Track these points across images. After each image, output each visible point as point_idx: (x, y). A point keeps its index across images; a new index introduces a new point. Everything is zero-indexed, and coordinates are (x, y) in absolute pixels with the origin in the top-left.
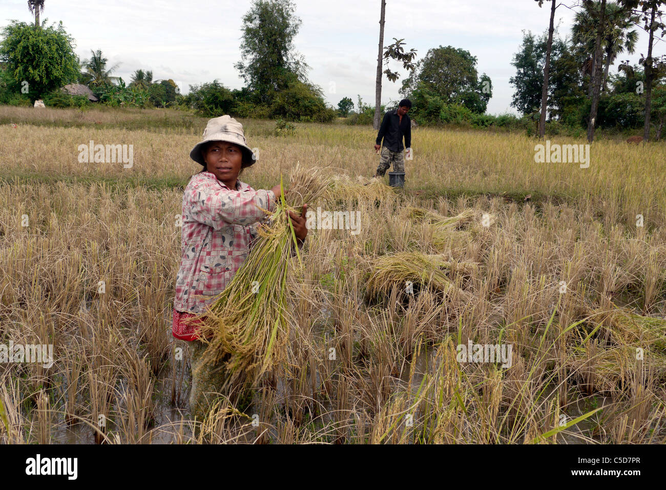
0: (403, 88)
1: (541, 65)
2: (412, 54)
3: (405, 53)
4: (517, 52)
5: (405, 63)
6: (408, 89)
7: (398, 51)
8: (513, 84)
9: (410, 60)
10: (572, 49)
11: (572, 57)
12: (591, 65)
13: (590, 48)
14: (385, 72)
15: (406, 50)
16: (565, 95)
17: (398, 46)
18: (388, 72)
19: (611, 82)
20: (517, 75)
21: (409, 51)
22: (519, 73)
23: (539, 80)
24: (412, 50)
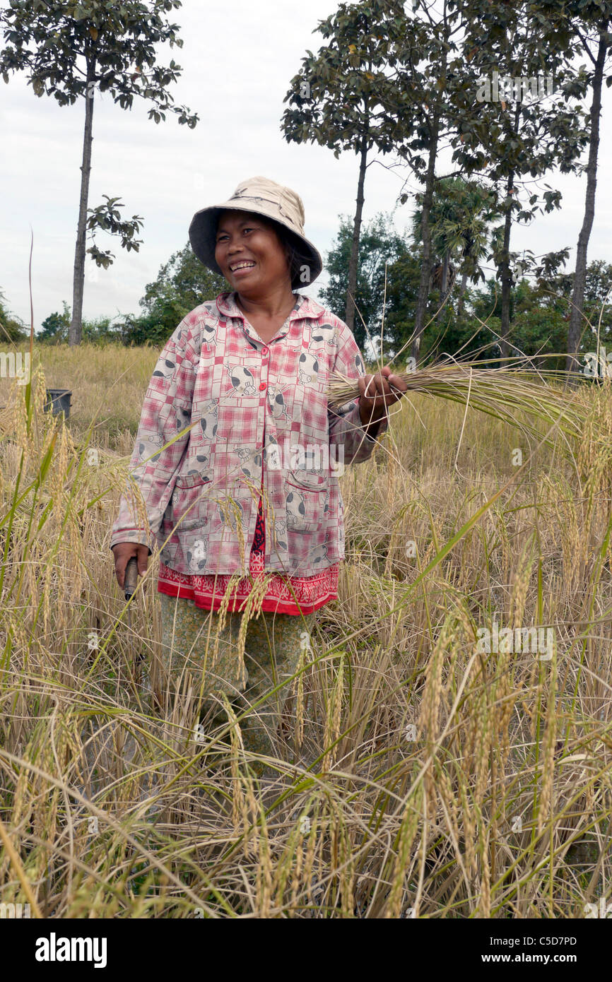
0: (147, 298)
1: (368, 271)
2: (135, 224)
3: (122, 221)
4: (331, 250)
5: (124, 239)
6: (154, 299)
7: (111, 218)
8: (324, 300)
9: (131, 234)
10: (414, 248)
11: (414, 261)
12: (441, 274)
13: (439, 248)
14: (89, 251)
15: (125, 217)
16: (404, 320)
17: (110, 208)
18: (94, 251)
19: (470, 301)
20: (329, 286)
21: (129, 219)
22: (333, 282)
23: (364, 295)
24: (135, 217)
